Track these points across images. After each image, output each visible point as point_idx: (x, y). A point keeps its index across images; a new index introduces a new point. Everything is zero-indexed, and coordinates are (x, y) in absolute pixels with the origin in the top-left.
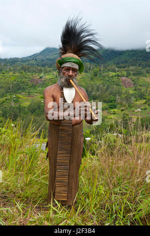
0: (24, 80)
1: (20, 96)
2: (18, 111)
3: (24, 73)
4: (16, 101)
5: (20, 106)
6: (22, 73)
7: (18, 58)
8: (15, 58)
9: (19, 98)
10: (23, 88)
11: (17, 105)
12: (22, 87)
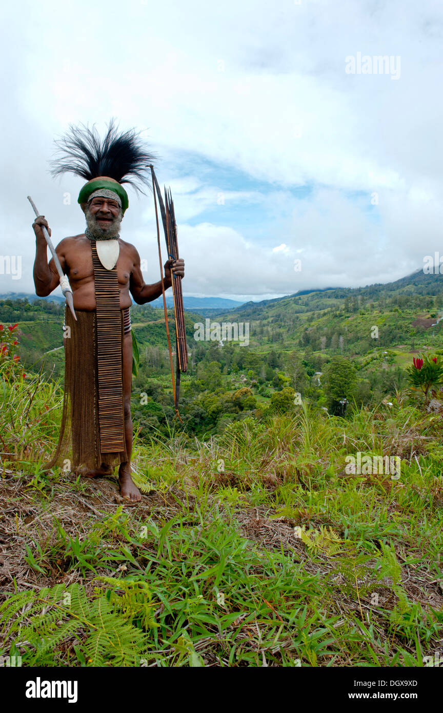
0: (400, 322)
1: (396, 352)
2: (396, 378)
3: (400, 311)
4: (391, 361)
5: (399, 369)
6: (396, 310)
7: (380, 285)
8: (376, 285)
9: (395, 355)
10: (400, 337)
11: (393, 369)
12: (399, 335)
